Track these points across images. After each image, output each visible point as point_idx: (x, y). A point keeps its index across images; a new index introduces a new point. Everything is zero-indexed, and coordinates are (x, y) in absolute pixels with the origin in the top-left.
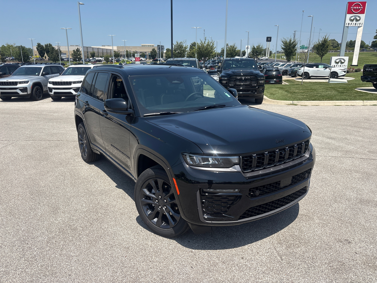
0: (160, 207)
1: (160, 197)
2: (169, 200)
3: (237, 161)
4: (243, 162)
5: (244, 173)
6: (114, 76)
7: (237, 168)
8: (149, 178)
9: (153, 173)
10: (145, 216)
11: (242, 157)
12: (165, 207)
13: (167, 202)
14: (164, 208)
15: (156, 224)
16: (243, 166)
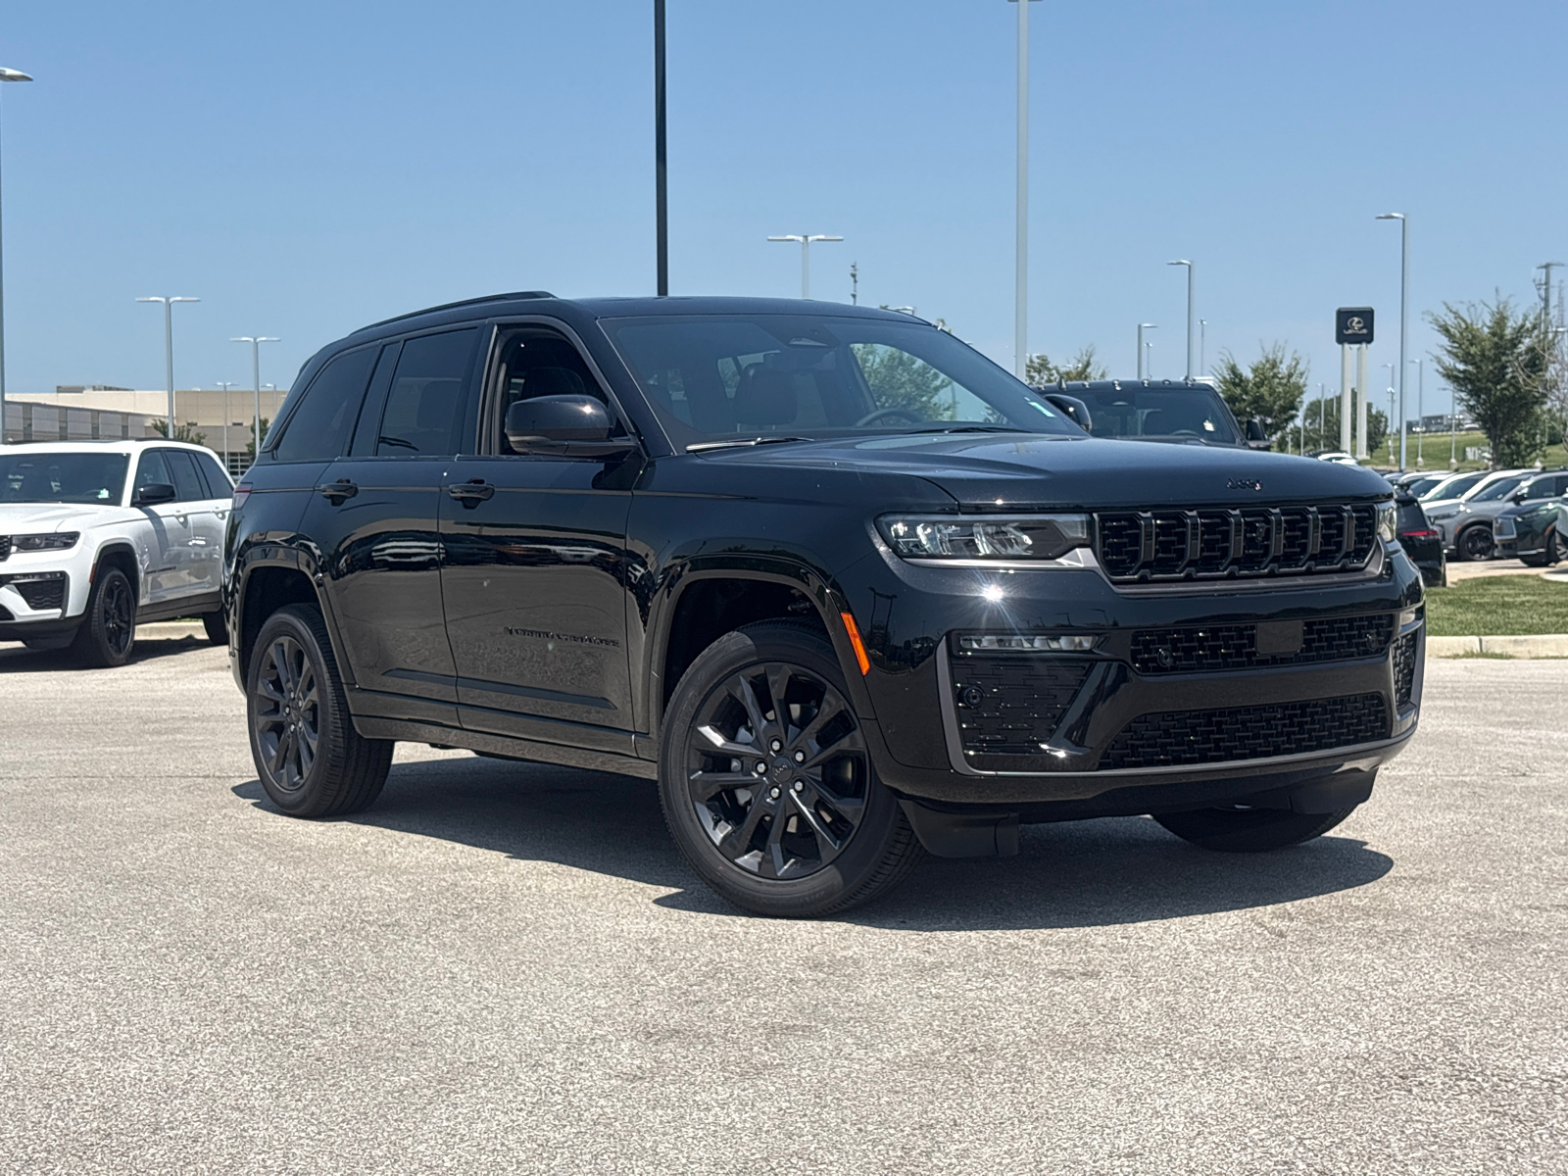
0: (775, 792)
1: (776, 746)
2: (816, 747)
3: (1081, 534)
4: (1104, 538)
5: (1115, 583)
6: (511, 332)
7: (1082, 558)
8: (730, 671)
9: (750, 642)
10: (710, 843)
11: (1099, 516)
12: (799, 786)
13: (808, 759)
14: (792, 791)
15: (760, 868)
16: (1105, 554)
